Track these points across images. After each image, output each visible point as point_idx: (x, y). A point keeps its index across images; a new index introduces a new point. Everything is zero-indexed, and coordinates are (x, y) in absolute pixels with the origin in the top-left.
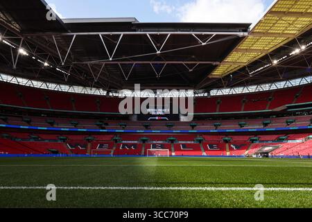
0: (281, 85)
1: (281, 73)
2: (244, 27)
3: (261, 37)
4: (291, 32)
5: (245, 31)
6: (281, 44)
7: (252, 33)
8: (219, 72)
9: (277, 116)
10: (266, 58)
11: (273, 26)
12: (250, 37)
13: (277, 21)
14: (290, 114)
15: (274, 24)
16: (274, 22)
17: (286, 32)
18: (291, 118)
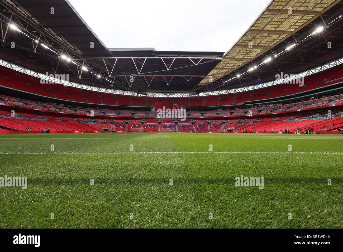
0: (241, 90)
1: (242, 83)
2: (220, 54)
3: (230, 61)
4: (248, 58)
5: (221, 57)
6: (242, 65)
7: (224, 58)
8: (204, 82)
9: (239, 109)
10: (233, 74)
11: (238, 54)
12: (224, 60)
13: (241, 51)
14: (246, 107)
15: (239, 52)
16: (238, 51)
17: (245, 57)
18: (247, 110)
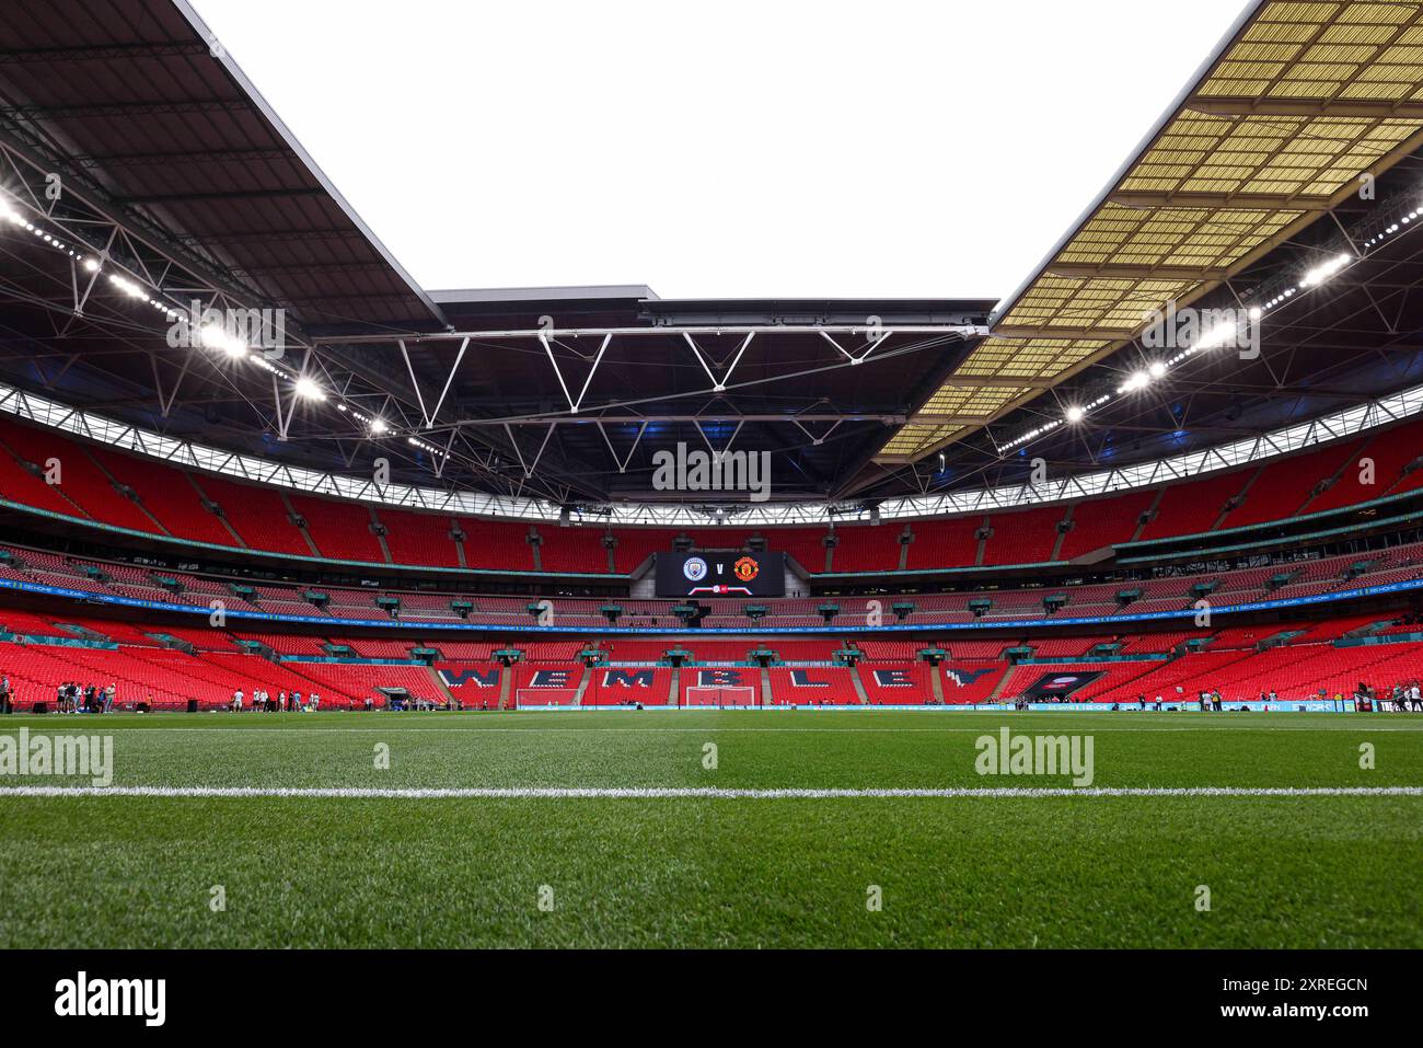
0: (1094, 484)
1: (1094, 448)
2: (977, 310)
3: (1029, 339)
4: (1118, 324)
5: (980, 322)
6: (1091, 362)
7: (997, 327)
8: (903, 444)
9: (1087, 581)
10: (1046, 402)
11: (1063, 307)
12: (995, 340)
13: (1077, 291)
14: (1126, 573)
15: (1067, 301)
16: (1065, 294)
17: (1102, 324)
18: (1131, 586)
